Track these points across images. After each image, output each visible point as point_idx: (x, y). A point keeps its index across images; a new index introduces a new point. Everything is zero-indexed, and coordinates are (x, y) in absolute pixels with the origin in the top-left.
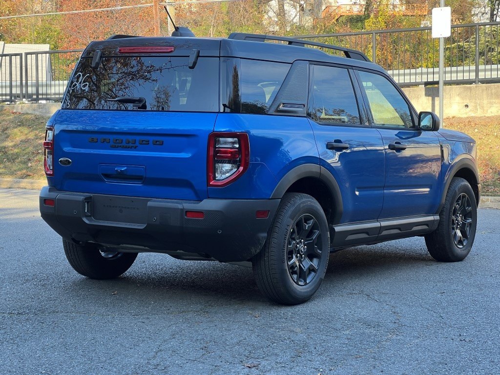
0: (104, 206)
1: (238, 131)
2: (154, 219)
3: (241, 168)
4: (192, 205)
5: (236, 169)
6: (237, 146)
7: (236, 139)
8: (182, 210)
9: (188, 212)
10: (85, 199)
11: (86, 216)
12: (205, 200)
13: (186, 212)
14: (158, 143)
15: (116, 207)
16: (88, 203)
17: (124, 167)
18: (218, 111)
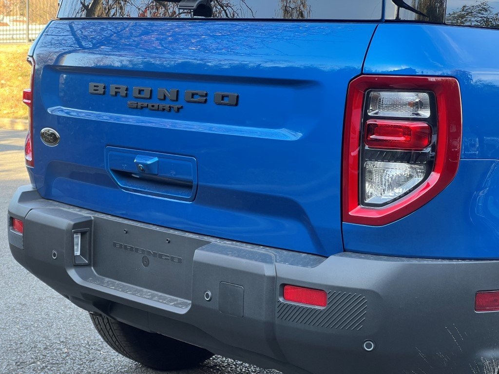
0: (115, 244)
1: (432, 72)
2: (207, 296)
3: (435, 177)
4: (299, 268)
5: (421, 179)
6: (426, 113)
7: (425, 96)
8: (273, 279)
9: (286, 287)
10: (76, 226)
11: (76, 266)
12: (332, 259)
13: (283, 285)
14: (226, 101)
15: (137, 250)
16: (83, 234)
17: (154, 156)
18: (379, 18)
